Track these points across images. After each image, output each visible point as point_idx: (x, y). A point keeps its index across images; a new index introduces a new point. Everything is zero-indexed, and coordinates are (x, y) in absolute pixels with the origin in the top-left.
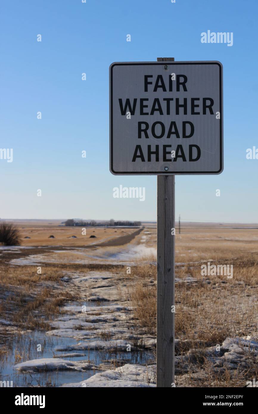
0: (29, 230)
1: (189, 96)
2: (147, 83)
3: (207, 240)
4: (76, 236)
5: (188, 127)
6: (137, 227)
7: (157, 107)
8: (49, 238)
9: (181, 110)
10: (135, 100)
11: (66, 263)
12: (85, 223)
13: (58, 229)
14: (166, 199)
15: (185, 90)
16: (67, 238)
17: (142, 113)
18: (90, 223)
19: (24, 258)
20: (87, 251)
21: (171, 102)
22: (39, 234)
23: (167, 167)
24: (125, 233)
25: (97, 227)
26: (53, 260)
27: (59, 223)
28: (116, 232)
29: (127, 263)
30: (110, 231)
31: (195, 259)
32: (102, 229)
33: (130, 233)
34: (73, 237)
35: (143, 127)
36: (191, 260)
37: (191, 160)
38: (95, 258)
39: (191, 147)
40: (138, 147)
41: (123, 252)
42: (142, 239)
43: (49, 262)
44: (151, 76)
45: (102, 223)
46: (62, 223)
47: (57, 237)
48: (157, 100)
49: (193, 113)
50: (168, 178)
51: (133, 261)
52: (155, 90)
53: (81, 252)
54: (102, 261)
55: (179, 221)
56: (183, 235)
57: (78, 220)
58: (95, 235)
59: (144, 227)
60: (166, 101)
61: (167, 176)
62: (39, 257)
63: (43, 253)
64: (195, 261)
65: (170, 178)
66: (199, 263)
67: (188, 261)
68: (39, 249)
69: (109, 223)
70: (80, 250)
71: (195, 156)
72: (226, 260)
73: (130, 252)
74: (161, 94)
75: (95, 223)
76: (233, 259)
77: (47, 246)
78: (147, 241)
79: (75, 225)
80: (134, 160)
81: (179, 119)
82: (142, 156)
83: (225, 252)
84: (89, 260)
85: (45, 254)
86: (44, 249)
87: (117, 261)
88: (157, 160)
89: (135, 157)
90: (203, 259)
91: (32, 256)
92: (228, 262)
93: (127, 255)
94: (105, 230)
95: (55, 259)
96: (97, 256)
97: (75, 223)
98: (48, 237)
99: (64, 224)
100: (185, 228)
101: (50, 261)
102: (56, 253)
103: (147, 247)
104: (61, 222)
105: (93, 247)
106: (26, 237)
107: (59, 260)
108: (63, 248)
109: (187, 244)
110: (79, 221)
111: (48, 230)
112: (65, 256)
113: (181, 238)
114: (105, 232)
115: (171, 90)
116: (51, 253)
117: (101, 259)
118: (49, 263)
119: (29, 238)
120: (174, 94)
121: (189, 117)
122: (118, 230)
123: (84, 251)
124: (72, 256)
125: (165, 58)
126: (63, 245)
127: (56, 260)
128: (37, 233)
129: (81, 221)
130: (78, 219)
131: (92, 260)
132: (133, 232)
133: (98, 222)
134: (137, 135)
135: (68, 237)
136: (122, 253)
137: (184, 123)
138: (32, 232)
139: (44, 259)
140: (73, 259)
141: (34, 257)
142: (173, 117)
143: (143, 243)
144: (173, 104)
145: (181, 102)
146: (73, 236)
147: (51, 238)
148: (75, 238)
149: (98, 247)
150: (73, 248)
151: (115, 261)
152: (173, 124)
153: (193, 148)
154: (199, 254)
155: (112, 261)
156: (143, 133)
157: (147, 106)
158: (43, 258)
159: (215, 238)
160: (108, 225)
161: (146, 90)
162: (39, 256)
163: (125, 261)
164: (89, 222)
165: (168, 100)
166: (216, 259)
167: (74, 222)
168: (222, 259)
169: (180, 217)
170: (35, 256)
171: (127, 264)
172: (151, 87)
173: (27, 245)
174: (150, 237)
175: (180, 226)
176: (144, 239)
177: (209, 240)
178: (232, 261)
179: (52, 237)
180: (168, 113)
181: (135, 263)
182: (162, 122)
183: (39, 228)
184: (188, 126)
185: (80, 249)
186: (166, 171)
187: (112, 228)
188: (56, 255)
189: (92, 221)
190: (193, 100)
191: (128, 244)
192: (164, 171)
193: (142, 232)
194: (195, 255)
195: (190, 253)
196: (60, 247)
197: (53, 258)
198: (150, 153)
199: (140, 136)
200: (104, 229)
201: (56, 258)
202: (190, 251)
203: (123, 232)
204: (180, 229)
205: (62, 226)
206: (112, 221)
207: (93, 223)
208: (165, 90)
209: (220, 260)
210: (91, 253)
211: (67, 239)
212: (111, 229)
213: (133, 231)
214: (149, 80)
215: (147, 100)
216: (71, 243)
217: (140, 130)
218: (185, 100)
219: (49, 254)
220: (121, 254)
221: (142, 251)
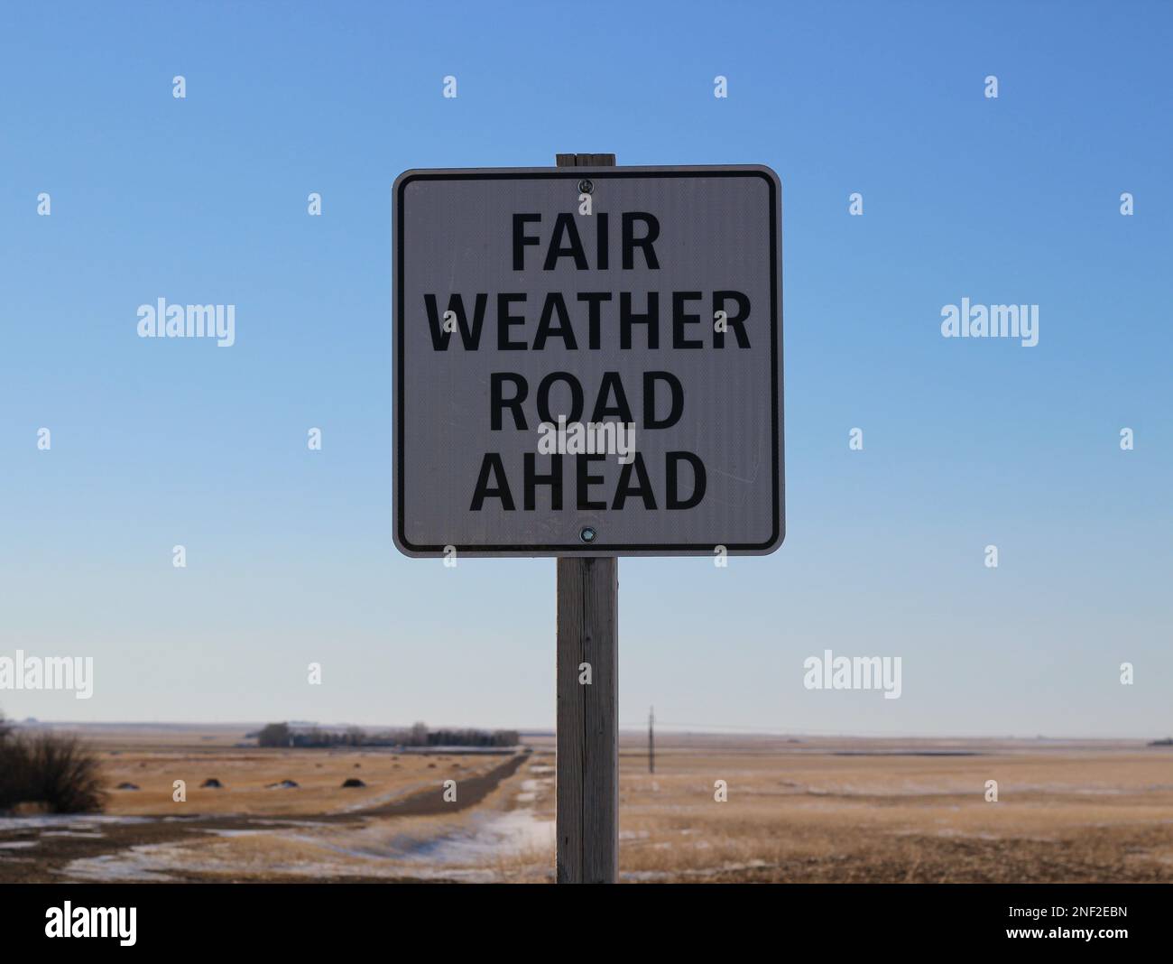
0: (135, 760)
1: (666, 283)
2: (520, 242)
3: (747, 794)
4: (295, 780)
5: (663, 390)
6: (504, 749)
7: (555, 322)
8: (202, 786)
9: (640, 332)
10: (481, 299)
11: (258, 873)
12: (327, 737)
13: (232, 756)
14: (588, 639)
15: (653, 263)
16: (267, 787)
17: (504, 344)
18: (345, 737)
19: (116, 854)
20: (332, 831)
21: (603, 304)
22: (167, 773)
23: (590, 530)
24: (465, 769)
25: (368, 749)
26: (215, 862)
27: (238, 738)
28: (432, 766)
29: (471, 871)
30: (414, 763)
31: (701, 862)
32: (383, 757)
33: (480, 772)
34: (286, 784)
35: (509, 390)
36: (689, 863)
37: (673, 503)
38: (361, 855)
39: (672, 458)
40: (492, 461)
41: (455, 836)
42: (522, 791)
43: (200, 869)
44: (536, 218)
45: (384, 737)
46: (249, 736)
47: (232, 786)
48: (555, 300)
49: (679, 342)
50: (592, 567)
51: (489, 867)
52: (550, 265)
53: (311, 835)
54: (382, 866)
55: (651, 731)
56: (663, 777)
57: (303, 726)
58: (363, 779)
59: (528, 751)
60: (586, 304)
61: (589, 561)
62: (167, 853)
63: (180, 840)
64: (704, 867)
65: (600, 566)
66: (718, 873)
67: (679, 865)
68: (166, 824)
69: (411, 734)
70: (307, 830)
71: (685, 490)
72: (810, 863)
73: (480, 836)
74: (567, 279)
75: (363, 736)
76: (833, 860)
77: (196, 816)
78: (540, 798)
79: (292, 743)
80: (476, 505)
81: (633, 365)
82: (504, 493)
83: (806, 835)
84: (339, 863)
85: (186, 842)
86: (184, 824)
87: (436, 867)
88: (557, 504)
89: (481, 494)
90: (732, 860)
91: (143, 849)
92: (816, 871)
93: (469, 846)
94: (395, 759)
95: (222, 859)
96: (367, 850)
97: (291, 735)
98: (199, 783)
99: (254, 741)
100: (669, 755)
101: (203, 864)
102: (224, 840)
103: (541, 820)
104: (245, 733)
105: (354, 819)
106: (124, 786)
107: (233, 863)
108: (251, 821)
109: (678, 810)
110: (307, 729)
111: (197, 760)
112: (254, 850)
113: (655, 786)
114: (396, 766)
115: (603, 263)
116: (205, 840)
117: (380, 859)
118: (201, 873)
119: (135, 787)
120: (613, 279)
121: (666, 357)
122: (440, 759)
123: (320, 833)
124: (281, 847)
125: (585, 156)
126: (249, 812)
127: (226, 863)
128: (160, 772)
129: (314, 729)
130: (302, 723)
131: (348, 863)
132: (491, 768)
133: (370, 733)
134: (489, 419)
135: (268, 783)
136: (452, 840)
137: (649, 378)
138: (143, 765)
139: (183, 858)
140: (282, 860)
141: (148, 853)
142: (610, 356)
143: (525, 805)
144: (610, 313)
145: (639, 307)
146: (284, 782)
147: (211, 789)
148: (292, 790)
149: (369, 819)
150: (283, 820)
151: (427, 866)
152: (612, 379)
153: (680, 462)
154: (717, 841)
155: (418, 867)
156: (507, 413)
157: (520, 320)
158: (180, 855)
159: (773, 789)
160: (405, 744)
161: (518, 264)
162: (165, 850)
163: (461, 867)
164: (340, 734)
165: (594, 300)
166: (776, 860)
167: (291, 731)
168: (795, 860)
169: (651, 717)
170: (153, 848)
171: (467, 875)
172: (535, 255)
173: (126, 812)
174: (548, 785)
175: (651, 746)
176: (528, 792)
177: (752, 795)
178: (831, 866)
179: (214, 783)
180: (595, 343)
181: (496, 873)
182: (575, 372)
183: (171, 752)
184: (662, 388)
185: (309, 824)
186: (585, 543)
187: (419, 753)
188: (227, 845)
189: (349, 729)
190: (679, 298)
191: (475, 810)
192: (581, 542)
193: (524, 767)
194: (704, 845)
195: (688, 838)
196: (239, 818)
197: (217, 857)
198: (531, 480)
199: (496, 424)
200: (392, 756)
201: (223, 855)
202: (685, 832)
203: (456, 766)
204: (651, 756)
205: (249, 746)
206: (418, 729)
207: (354, 736)
208: (582, 264)
209: (790, 864)
210: (346, 839)
211: (265, 790)
212: (415, 758)
213: (492, 763)
214: (530, 229)
215: (522, 297)
216: (278, 804)
217: (497, 403)
218: (653, 298)
219: (199, 841)
220: (451, 843)
221: (520, 831)
